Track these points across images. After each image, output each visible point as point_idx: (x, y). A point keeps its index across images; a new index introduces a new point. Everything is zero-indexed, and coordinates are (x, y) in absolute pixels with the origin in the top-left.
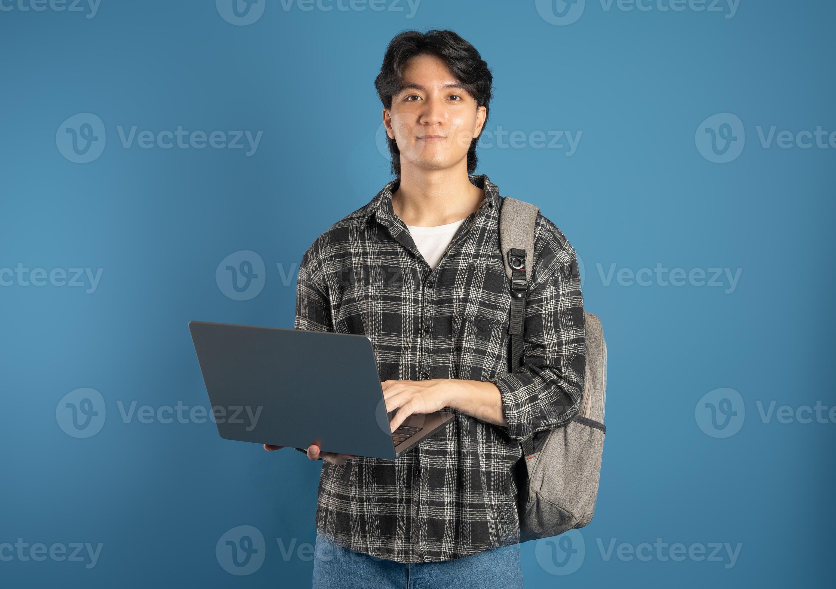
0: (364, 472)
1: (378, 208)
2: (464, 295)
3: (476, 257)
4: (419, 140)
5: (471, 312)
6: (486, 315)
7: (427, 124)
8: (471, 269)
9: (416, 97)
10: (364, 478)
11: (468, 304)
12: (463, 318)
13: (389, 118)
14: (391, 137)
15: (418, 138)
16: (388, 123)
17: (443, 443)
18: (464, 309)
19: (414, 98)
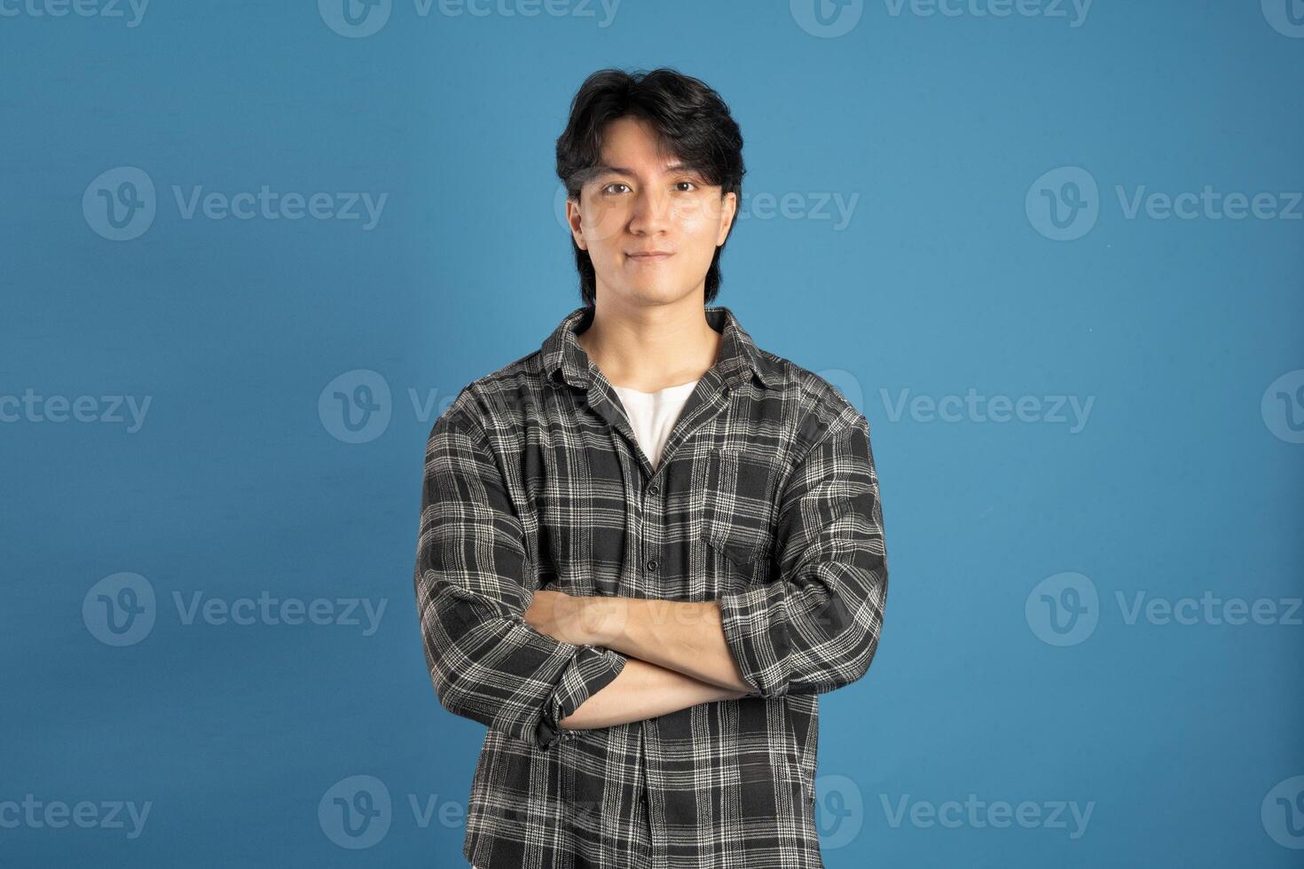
0: (559, 776)
1: (562, 363)
2: (706, 505)
3: (719, 439)
4: (629, 259)
5: (720, 535)
6: (743, 539)
7: (642, 234)
8: (715, 459)
9: (622, 188)
10: (559, 786)
11: (714, 522)
12: (708, 544)
13: (576, 215)
14: (581, 246)
15: (627, 256)
16: (577, 223)
17: (687, 748)
18: (709, 529)
19: (618, 188)
